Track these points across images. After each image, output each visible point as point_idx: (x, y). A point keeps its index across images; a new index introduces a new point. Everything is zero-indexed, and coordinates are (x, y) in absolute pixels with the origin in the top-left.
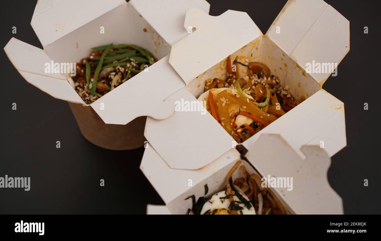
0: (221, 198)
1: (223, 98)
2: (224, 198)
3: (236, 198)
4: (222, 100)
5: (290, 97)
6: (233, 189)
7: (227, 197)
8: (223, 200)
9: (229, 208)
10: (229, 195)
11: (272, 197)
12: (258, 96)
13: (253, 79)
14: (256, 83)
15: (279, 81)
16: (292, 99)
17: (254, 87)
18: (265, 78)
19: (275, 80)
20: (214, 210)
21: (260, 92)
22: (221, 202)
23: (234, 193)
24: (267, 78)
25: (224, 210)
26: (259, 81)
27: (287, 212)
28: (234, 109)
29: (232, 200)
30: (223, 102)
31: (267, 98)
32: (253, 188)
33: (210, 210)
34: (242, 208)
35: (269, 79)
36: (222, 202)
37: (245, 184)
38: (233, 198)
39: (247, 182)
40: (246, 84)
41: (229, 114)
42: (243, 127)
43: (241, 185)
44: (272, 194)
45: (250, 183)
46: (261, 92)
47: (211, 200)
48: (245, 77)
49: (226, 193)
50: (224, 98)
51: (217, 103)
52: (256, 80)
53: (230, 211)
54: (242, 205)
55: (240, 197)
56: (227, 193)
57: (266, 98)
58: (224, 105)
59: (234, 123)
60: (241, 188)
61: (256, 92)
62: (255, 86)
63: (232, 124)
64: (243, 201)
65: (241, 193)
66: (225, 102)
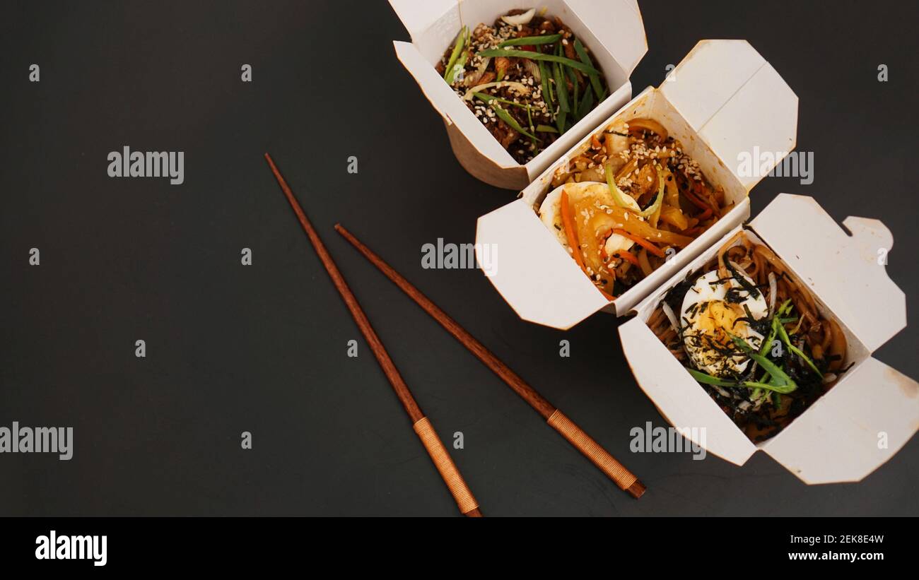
0: (711, 283)
1: (584, 211)
2: (716, 283)
3: (734, 283)
4: (583, 213)
5: (700, 179)
6: (729, 267)
7: (721, 281)
8: (714, 286)
9: (724, 298)
10: (723, 279)
11: (792, 281)
12: (644, 188)
13: (637, 152)
14: (642, 158)
15: (681, 148)
16: (703, 184)
17: (637, 172)
18: (658, 149)
19: (675, 149)
20: (702, 303)
21: (647, 179)
22: (712, 290)
23: (730, 274)
24: (661, 148)
25: (718, 303)
26: (647, 154)
27: (815, 302)
28: (603, 224)
29: (728, 287)
30: (584, 218)
31: (660, 193)
32: (760, 263)
33: (697, 303)
34: (745, 299)
35: (665, 149)
36: (714, 289)
37: (747, 258)
38: (729, 282)
39: (750, 255)
40: (624, 165)
41: (596, 231)
42: (616, 256)
43: (739, 259)
44: (791, 276)
45: (754, 257)
46: (650, 179)
47: (696, 288)
48: (622, 152)
49: (717, 275)
50: (586, 210)
51: (575, 218)
52: (641, 153)
53: (726, 303)
54: (744, 294)
55: (741, 280)
56: (719, 274)
57: (657, 193)
58: (586, 222)
59: (603, 251)
60: (739, 263)
61: (640, 181)
62: (640, 169)
63: (599, 252)
64: (746, 286)
65: (740, 273)
66: (588, 217)
